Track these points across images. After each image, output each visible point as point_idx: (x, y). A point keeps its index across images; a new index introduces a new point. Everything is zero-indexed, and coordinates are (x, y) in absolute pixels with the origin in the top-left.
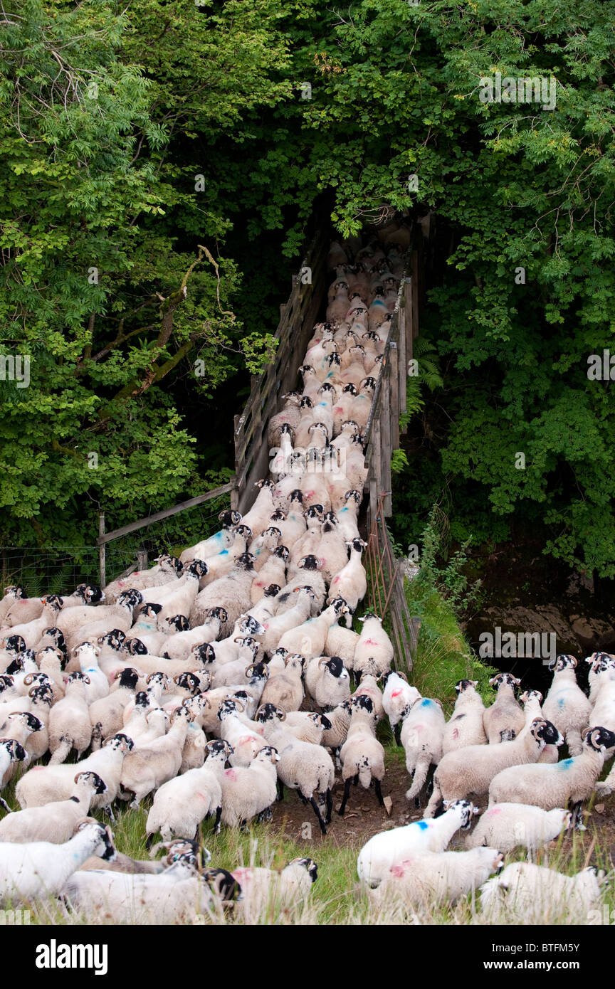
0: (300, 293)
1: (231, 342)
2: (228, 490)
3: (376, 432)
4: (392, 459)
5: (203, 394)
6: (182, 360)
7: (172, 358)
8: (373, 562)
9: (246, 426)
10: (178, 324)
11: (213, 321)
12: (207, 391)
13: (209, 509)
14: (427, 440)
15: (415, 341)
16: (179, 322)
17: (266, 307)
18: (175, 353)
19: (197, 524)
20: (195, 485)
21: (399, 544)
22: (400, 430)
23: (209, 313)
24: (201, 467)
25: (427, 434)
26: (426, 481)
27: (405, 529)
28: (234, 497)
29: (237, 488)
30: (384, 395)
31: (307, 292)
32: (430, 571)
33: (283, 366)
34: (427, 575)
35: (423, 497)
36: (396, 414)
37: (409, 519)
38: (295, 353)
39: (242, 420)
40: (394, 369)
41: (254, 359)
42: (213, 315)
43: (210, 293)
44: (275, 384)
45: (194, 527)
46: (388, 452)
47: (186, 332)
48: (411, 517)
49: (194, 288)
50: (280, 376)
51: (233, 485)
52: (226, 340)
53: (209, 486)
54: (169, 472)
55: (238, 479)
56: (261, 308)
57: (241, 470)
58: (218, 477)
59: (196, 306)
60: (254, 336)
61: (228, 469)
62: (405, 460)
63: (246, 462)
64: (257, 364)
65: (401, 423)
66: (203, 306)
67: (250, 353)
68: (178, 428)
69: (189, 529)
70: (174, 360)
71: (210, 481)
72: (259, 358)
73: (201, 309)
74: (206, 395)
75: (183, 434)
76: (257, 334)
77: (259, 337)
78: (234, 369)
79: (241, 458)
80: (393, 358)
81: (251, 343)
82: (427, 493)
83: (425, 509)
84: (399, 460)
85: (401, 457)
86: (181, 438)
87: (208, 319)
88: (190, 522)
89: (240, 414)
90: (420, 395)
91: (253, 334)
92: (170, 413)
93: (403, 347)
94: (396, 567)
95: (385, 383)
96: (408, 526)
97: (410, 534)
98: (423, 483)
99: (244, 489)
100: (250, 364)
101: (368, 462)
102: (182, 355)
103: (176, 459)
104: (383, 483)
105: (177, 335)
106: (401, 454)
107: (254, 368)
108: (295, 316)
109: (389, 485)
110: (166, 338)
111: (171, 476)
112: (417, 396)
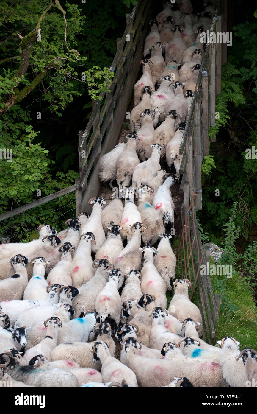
0: (133, 29)
1: (76, 74)
2: (73, 190)
3: (189, 145)
4: (203, 163)
5: (54, 113)
6: (38, 86)
7: (29, 85)
8: (186, 246)
9: (88, 141)
10: (35, 58)
11: (62, 56)
12: (57, 110)
13: (58, 205)
14: (233, 144)
15: (224, 66)
16: (36, 56)
17: (106, 39)
18: (33, 79)
19: (49, 215)
20: (47, 185)
21: (206, 233)
22: (210, 139)
23: (59, 49)
24: (53, 171)
25: (233, 140)
26: (231, 177)
27: (214, 215)
28: (78, 195)
29: (80, 189)
30: (197, 114)
31: (138, 27)
32: (230, 256)
33: (118, 89)
34: (228, 259)
35: (229, 189)
36: (206, 128)
37: (217, 207)
38: (129, 77)
39: (85, 135)
40: (206, 92)
41: (95, 88)
42: (63, 51)
43: (60, 33)
44: (112, 104)
45: (47, 217)
46: (199, 158)
47: (41, 65)
48: (219, 206)
49: (48, 27)
50: (115, 97)
51: (78, 186)
52: (72, 72)
53: (59, 186)
54: (26, 177)
55: (81, 182)
56: (102, 40)
57: (84, 174)
58: (65, 178)
59: (49, 43)
60: (95, 69)
61: (73, 171)
62: (213, 164)
63: (88, 167)
64: (97, 92)
65: (210, 134)
66: (55, 43)
67: (92, 82)
68: (35, 142)
69: (43, 219)
70: (31, 86)
71: (60, 181)
72: (99, 87)
73: (53, 46)
74: (57, 113)
75: (38, 146)
76: (97, 68)
77: (99, 70)
78: (78, 94)
79: (84, 165)
80: (205, 84)
81: (92, 74)
82: (232, 186)
83: (230, 199)
84: (209, 164)
85: (210, 162)
86: (36, 150)
87: (59, 54)
88: (43, 213)
89: (83, 130)
90: (227, 111)
91: (94, 67)
92: (28, 130)
93: (213, 73)
94: (203, 253)
95: (197, 105)
96: (217, 212)
97: (218, 219)
98: (229, 178)
99: (86, 189)
100: (91, 92)
101: (183, 169)
102: (38, 82)
103: (33, 166)
104: (195, 183)
105: (34, 67)
106: (210, 160)
107: (95, 95)
108: (128, 48)
109: (200, 185)
110: (25, 69)
111: (29, 180)
112: (224, 112)
